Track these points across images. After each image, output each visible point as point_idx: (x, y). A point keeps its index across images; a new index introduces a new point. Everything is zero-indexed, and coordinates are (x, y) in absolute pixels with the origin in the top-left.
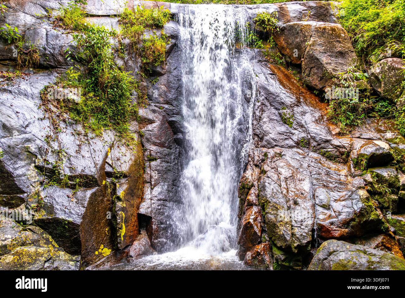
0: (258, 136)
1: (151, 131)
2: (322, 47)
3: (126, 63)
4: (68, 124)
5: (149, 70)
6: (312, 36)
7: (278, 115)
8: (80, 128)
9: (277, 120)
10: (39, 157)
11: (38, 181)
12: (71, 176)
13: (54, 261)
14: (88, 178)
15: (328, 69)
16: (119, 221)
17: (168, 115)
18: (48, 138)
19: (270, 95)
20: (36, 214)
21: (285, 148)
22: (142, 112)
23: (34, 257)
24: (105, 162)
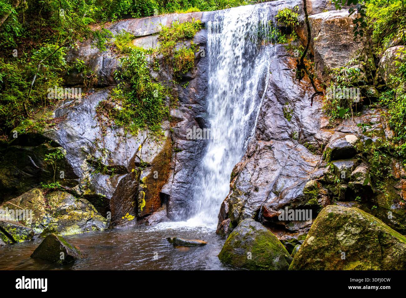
0: (260, 129)
1: (179, 128)
2: (327, 41)
3: (160, 74)
4: (113, 129)
5: (180, 78)
6: (321, 30)
7: (282, 110)
8: (122, 131)
9: (279, 115)
10: (90, 154)
11: (88, 170)
12: (109, 167)
13: (93, 220)
14: (120, 168)
15: (327, 64)
16: (139, 197)
17: (196, 113)
18: (97, 141)
19: (278, 91)
20: (84, 191)
21: (280, 140)
22: (174, 113)
23: (81, 217)
24: (135, 155)
